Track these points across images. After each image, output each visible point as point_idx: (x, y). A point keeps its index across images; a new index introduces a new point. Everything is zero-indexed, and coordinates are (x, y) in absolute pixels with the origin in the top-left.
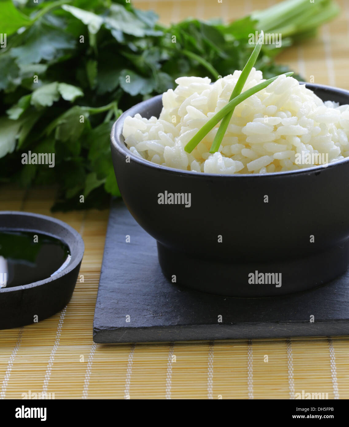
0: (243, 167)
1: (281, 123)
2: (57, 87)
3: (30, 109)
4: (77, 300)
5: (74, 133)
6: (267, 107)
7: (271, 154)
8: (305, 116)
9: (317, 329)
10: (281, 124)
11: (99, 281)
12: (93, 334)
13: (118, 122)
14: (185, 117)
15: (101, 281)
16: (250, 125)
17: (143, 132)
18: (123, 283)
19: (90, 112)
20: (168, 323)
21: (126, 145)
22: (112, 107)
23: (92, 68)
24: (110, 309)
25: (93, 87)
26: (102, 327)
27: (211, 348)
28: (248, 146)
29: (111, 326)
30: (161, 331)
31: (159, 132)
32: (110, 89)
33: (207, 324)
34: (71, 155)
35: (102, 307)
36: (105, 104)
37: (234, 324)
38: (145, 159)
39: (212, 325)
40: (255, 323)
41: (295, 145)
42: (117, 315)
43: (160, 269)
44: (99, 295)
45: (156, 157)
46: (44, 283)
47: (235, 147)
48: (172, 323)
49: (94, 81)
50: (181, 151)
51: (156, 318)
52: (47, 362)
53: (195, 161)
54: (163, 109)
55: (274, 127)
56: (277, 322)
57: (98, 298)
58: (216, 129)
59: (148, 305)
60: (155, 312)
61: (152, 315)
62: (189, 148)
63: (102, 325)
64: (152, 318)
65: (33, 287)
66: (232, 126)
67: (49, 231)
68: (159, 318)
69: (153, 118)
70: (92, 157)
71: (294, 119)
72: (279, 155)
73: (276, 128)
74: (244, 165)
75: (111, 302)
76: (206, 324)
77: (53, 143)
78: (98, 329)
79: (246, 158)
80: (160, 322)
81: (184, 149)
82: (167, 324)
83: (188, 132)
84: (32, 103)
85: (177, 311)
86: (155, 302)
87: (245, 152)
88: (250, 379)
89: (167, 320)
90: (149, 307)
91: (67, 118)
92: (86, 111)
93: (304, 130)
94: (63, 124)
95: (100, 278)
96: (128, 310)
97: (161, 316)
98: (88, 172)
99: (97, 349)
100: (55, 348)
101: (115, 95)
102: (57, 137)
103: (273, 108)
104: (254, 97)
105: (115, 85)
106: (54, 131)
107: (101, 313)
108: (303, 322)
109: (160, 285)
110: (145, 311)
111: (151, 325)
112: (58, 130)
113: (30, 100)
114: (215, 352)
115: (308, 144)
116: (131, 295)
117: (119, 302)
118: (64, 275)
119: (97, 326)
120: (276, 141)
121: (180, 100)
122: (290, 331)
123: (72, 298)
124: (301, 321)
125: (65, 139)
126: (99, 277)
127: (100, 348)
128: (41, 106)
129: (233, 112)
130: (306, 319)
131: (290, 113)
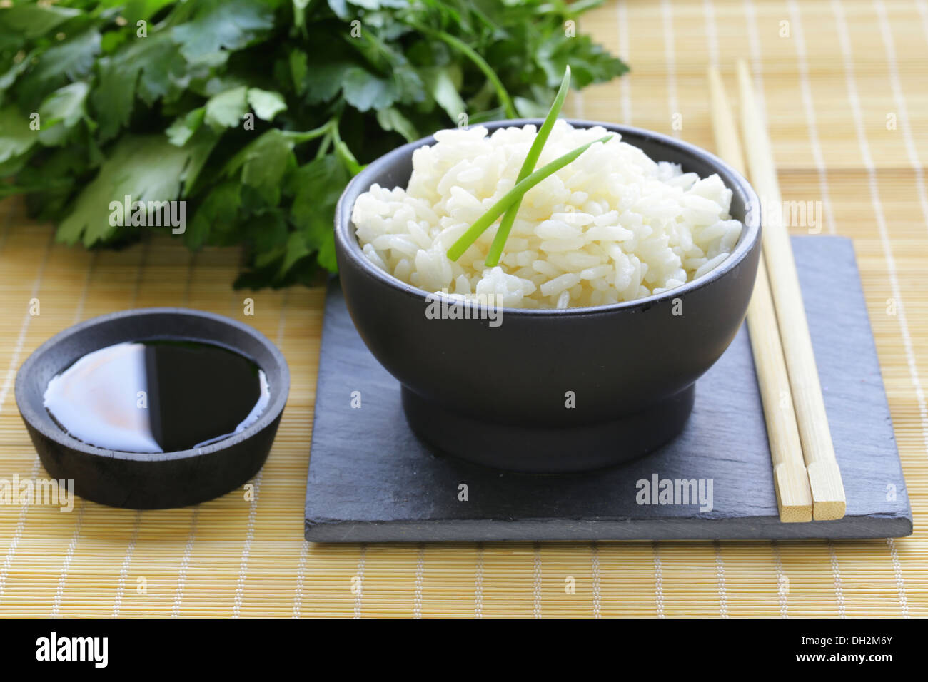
0: (535, 289)
1: (593, 223)
2: (247, 97)
3: (202, 132)
4: (279, 457)
5: (272, 175)
6: (573, 192)
7: (578, 270)
8: (629, 211)
9: (637, 530)
10: (593, 225)
11: (312, 432)
12: (305, 528)
13: (345, 197)
14: (449, 201)
15: (316, 434)
16: (546, 225)
17: (385, 217)
18: (348, 439)
19: (296, 139)
20: (417, 516)
21: (357, 238)
22: (330, 130)
23: (299, 62)
24: (329, 486)
25: (300, 93)
26: (318, 518)
27: (479, 555)
28: (542, 255)
29: (332, 517)
30: (405, 528)
31: (409, 222)
32: (326, 98)
33: (476, 518)
34: (266, 204)
35: (317, 482)
36: (319, 125)
37: (514, 520)
38: (387, 272)
39: (483, 521)
40: (546, 519)
41: (613, 258)
42: (340, 498)
43: (404, 418)
44: (312, 460)
45: (403, 263)
46: (231, 444)
47: (523, 258)
48: (423, 516)
49: (301, 85)
50: (443, 259)
51: (398, 505)
52: (237, 573)
53: (462, 276)
54: (414, 174)
55: (582, 228)
56: (578, 519)
57: (311, 466)
58: (496, 226)
59: (386, 481)
60: (397, 494)
61: (392, 500)
62: (454, 254)
63: (319, 515)
64: (393, 505)
65: (215, 451)
66: (520, 224)
67: (234, 344)
68: (403, 506)
69: (398, 190)
70: (299, 211)
71: (613, 214)
72: (588, 274)
73: (585, 228)
74: (536, 286)
75: (331, 473)
76: (473, 519)
77: (238, 189)
78: (312, 522)
79: (539, 273)
80: (404, 512)
81: (446, 256)
82: (415, 516)
83: (452, 227)
84: (207, 121)
85: (430, 494)
86: (396, 475)
87: (538, 265)
88: (537, 603)
89: (414, 509)
90: (388, 485)
91: (262, 149)
92: (289, 139)
93: (626, 235)
94: (254, 160)
95: (313, 428)
96: (356, 490)
97: (407, 501)
98: (291, 228)
99: (311, 550)
100: (248, 545)
101: (334, 108)
102: (244, 179)
103: (580, 196)
104: (554, 177)
105: (334, 91)
106: (240, 170)
107: (317, 493)
108: (617, 521)
109: (404, 444)
110: (382, 492)
111: (391, 519)
112: (246, 169)
113: (203, 116)
114: (485, 563)
115: (633, 255)
116: (360, 462)
117: (343, 475)
118: (260, 429)
119: (310, 517)
120: (586, 249)
121: (442, 167)
122: (597, 532)
123: (271, 453)
124: (614, 518)
125: (256, 184)
126: (311, 425)
127: (315, 549)
128: (220, 127)
129: (520, 203)
130: (621, 516)
131: (606, 204)
